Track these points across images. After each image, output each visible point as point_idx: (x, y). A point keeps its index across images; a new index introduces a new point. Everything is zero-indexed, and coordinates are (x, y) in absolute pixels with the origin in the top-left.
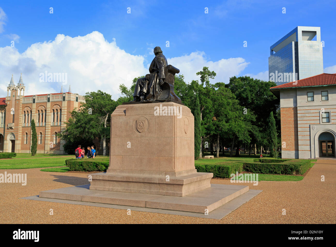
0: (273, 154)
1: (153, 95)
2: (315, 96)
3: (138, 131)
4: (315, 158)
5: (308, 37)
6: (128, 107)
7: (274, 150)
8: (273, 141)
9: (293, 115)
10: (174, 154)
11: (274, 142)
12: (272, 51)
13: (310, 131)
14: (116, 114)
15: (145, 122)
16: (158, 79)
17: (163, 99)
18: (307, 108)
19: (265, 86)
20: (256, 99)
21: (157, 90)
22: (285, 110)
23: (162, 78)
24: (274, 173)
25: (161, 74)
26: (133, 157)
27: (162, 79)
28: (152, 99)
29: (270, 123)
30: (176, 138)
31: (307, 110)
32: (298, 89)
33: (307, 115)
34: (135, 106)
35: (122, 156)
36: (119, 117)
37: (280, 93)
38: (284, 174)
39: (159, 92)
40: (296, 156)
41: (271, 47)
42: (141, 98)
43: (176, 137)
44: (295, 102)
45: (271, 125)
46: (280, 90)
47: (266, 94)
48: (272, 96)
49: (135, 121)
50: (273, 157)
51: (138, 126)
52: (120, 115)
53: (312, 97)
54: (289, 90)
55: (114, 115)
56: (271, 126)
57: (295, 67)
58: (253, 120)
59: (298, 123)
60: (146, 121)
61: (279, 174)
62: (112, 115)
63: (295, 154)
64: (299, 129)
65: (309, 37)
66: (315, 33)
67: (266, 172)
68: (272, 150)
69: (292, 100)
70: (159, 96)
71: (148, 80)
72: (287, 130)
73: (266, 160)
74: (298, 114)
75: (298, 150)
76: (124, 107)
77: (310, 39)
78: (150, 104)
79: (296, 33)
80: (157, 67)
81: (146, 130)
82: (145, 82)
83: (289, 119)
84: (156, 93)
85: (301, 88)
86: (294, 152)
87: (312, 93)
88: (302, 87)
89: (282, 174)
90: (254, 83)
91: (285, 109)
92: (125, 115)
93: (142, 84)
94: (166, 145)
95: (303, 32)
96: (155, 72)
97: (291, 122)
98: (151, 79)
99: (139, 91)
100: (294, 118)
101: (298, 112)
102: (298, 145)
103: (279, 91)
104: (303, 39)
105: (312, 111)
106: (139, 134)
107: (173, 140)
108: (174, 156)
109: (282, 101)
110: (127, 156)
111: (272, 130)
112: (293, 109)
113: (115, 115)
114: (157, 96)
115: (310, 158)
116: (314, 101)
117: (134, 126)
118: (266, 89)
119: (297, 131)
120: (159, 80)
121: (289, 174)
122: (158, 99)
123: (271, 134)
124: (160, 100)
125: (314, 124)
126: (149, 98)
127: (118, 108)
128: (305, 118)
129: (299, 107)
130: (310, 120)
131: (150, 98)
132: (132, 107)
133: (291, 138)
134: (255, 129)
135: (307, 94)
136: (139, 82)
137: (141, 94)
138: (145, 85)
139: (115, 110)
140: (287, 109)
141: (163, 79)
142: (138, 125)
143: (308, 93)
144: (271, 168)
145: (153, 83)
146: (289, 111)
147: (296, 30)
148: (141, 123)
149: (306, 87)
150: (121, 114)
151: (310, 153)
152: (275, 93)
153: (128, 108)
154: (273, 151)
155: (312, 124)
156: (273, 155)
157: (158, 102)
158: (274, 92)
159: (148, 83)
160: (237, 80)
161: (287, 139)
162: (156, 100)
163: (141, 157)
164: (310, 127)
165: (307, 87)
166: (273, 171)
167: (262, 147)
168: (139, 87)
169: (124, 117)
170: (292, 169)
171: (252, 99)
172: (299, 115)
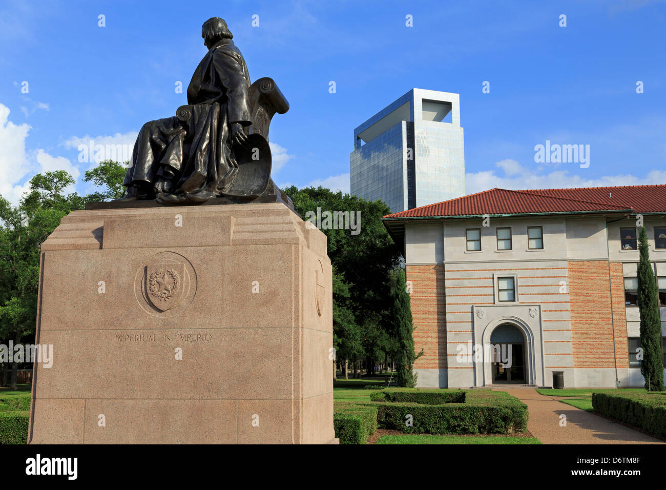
0: (406, 377)
1: (210, 179)
2: (483, 239)
3: (152, 305)
4: (484, 386)
5: (434, 114)
6: (110, 217)
7: (408, 368)
8: (404, 344)
9: (435, 283)
10: (297, 390)
11: (409, 348)
12: (358, 138)
13: (473, 322)
14: (61, 241)
15: (181, 273)
16: (225, 125)
17: (243, 192)
18: (466, 267)
19: (370, 212)
20: (348, 243)
21: (222, 161)
22: (418, 271)
23: (241, 119)
24: (462, 430)
25: (236, 105)
26: (130, 403)
27: (240, 122)
28: (205, 192)
29: (399, 300)
30: (302, 331)
31: (466, 271)
32: (446, 220)
33: (467, 283)
34: (140, 216)
35: (83, 401)
36: (74, 252)
37: (404, 229)
38: (486, 433)
39: (228, 167)
40: (440, 382)
41: (355, 130)
42: (160, 188)
43: (302, 328)
44: (440, 252)
45: (400, 305)
46: (407, 222)
47: (372, 232)
48: (385, 236)
49: (141, 270)
50: (406, 387)
51: (155, 288)
52: (77, 247)
53: (477, 242)
54: (425, 223)
55: (51, 245)
56: (402, 307)
57: (408, 177)
58: (343, 294)
59: (446, 303)
60: (185, 268)
61: (473, 433)
62: (46, 245)
63: (440, 376)
64: (449, 317)
65: (436, 113)
66: (448, 105)
67: (438, 428)
68: (404, 369)
69: (432, 247)
70: (228, 183)
71: (186, 127)
72: (422, 318)
73: (402, 394)
74: (446, 281)
75: (446, 368)
76: (93, 219)
77: (439, 119)
78: (197, 209)
79: (409, 102)
80: (218, 83)
81: (184, 303)
82: (173, 134)
83: (427, 293)
84: (220, 171)
85: (453, 218)
86: (436, 372)
87: (478, 232)
88: (455, 216)
89: (481, 433)
90: (345, 203)
91: (417, 269)
92: (98, 246)
93: (162, 140)
94: (266, 357)
95: (424, 101)
96: (213, 100)
97: (430, 299)
98: (200, 122)
99: (150, 163)
100: (438, 291)
101: (447, 275)
102: (446, 355)
103: (403, 225)
104: (424, 118)
105: (477, 274)
106: (157, 315)
107: (290, 339)
108: (297, 398)
109: (410, 248)
110: (105, 401)
111: (402, 319)
112: (434, 268)
113: (59, 246)
114: (223, 182)
115: (472, 385)
116: (480, 250)
117: (137, 288)
118: (372, 218)
119: (445, 322)
120: (229, 125)
121: (499, 433)
122: (226, 192)
123: (401, 328)
124: (233, 194)
125: (481, 305)
126: (189, 189)
127: (71, 221)
128: (462, 291)
129: (449, 263)
130: (473, 295)
131: (194, 187)
132: (128, 219)
133: (429, 339)
134: (347, 317)
135: (466, 233)
136: (151, 134)
137: (160, 172)
138: (177, 143)
139: (58, 228)
140: (422, 267)
141: (246, 124)
142: (154, 282)
143: (469, 233)
144: (455, 418)
145: (208, 135)
146: (426, 274)
147: (410, 96)
148: (166, 277)
149: (464, 216)
150: (81, 242)
151: (473, 372)
152: (394, 229)
153: (113, 222)
154: (406, 371)
155: (477, 305)
156: (406, 381)
157: (225, 203)
158: (391, 226)
159: (186, 137)
160: (301, 196)
161: (421, 342)
162: (217, 196)
163: (162, 402)
164: (472, 312)
165: (466, 218)
166: (459, 426)
167: (347, 361)
168: (150, 151)
169: (97, 253)
170: (505, 419)
171: (338, 241)
172: (448, 283)
